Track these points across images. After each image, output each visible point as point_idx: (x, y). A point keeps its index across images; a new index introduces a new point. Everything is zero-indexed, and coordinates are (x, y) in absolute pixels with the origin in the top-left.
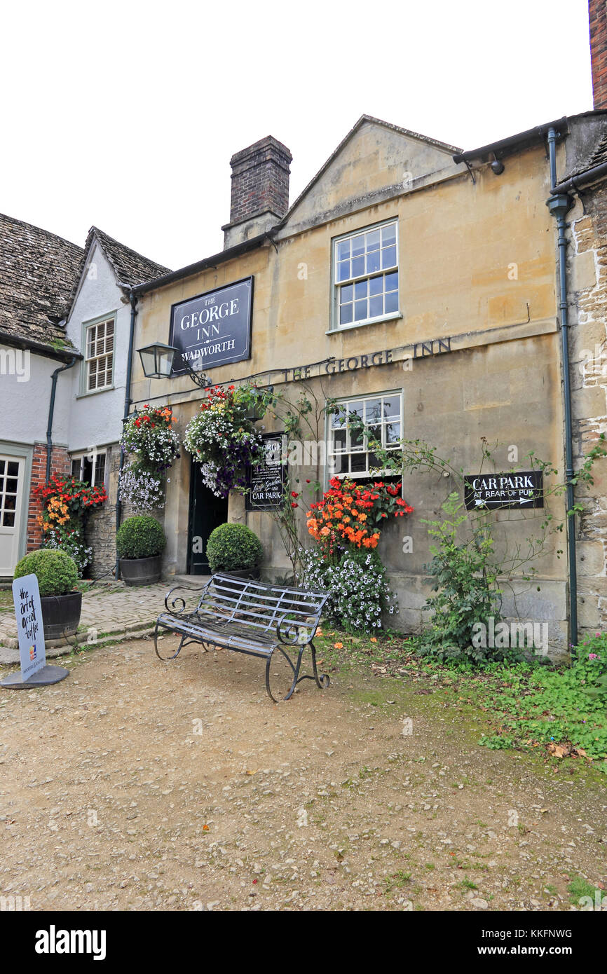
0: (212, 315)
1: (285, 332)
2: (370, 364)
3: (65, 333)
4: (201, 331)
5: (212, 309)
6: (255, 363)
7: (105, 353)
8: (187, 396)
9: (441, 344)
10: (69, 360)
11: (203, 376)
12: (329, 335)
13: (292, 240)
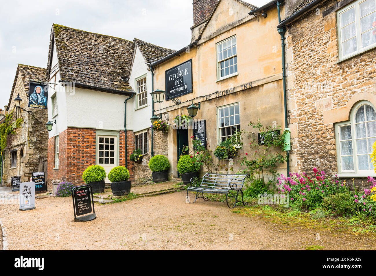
0: (179, 75)
1: (203, 81)
2: (229, 93)
3: (129, 83)
4: (176, 81)
5: (179, 72)
6: (194, 94)
7: (144, 91)
8: (173, 108)
9: (249, 85)
10: (130, 95)
11: (177, 100)
12: (217, 82)
13: (204, 44)
